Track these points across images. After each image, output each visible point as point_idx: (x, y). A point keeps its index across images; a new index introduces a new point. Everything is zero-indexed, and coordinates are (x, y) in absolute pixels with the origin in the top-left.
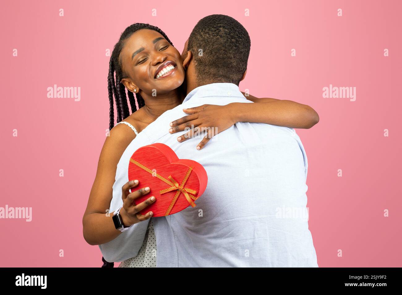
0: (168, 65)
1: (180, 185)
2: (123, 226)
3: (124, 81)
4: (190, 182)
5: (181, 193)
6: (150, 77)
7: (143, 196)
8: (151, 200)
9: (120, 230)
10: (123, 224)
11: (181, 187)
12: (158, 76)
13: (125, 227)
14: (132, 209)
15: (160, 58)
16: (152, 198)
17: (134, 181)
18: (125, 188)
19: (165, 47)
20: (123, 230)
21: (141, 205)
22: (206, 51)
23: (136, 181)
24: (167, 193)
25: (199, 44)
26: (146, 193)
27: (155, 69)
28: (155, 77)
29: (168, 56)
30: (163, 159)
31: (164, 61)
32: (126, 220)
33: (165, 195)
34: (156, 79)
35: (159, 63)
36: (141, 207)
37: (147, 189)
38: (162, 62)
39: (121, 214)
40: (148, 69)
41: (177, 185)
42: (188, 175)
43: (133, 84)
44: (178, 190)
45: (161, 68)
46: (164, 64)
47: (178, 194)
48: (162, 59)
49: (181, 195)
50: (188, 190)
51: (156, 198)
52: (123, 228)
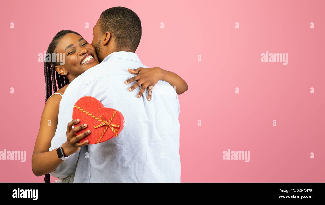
0: (89, 55)
1: (108, 122)
2: (64, 155)
3: (56, 67)
4: (115, 120)
5: (109, 127)
6: (78, 63)
7: (82, 130)
8: (88, 132)
9: (61, 158)
10: (64, 153)
11: (109, 124)
12: (83, 63)
13: (65, 156)
14: (74, 139)
15: (85, 51)
16: (89, 131)
17: (76, 120)
18: (70, 124)
19: (86, 44)
20: (64, 158)
21: (81, 135)
22: (121, 28)
23: (78, 120)
24: (99, 127)
25: (114, 25)
26: (85, 128)
27: (81, 58)
28: (81, 64)
29: (89, 50)
30: (97, 105)
31: (87, 53)
32: (66, 151)
33: (97, 129)
34: (81, 65)
35: (84, 54)
36: (81, 136)
37: (86, 125)
38: (86, 53)
39: (63, 147)
40: (77, 58)
41: (106, 122)
42: (114, 115)
43: (63, 69)
44: (106, 125)
45: (85, 58)
46: (87, 55)
47: (107, 127)
48: (86, 51)
49: (109, 129)
50: (113, 125)
51: (91, 131)
52: (64, 156)
